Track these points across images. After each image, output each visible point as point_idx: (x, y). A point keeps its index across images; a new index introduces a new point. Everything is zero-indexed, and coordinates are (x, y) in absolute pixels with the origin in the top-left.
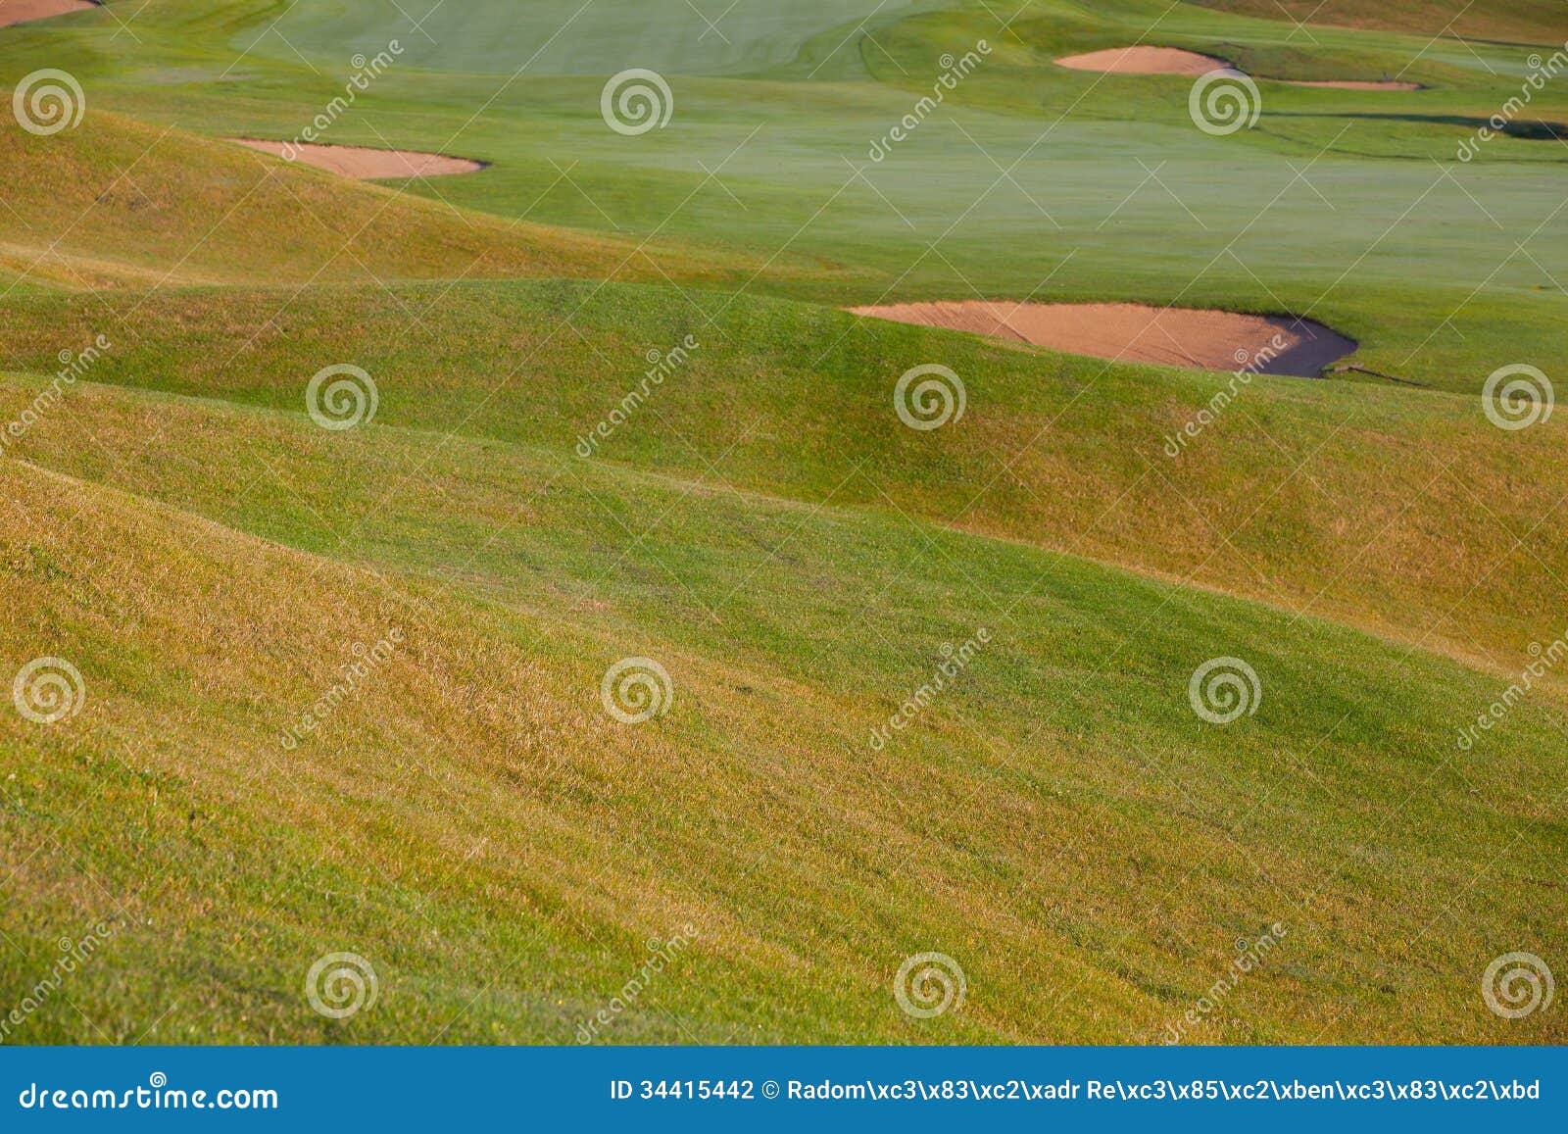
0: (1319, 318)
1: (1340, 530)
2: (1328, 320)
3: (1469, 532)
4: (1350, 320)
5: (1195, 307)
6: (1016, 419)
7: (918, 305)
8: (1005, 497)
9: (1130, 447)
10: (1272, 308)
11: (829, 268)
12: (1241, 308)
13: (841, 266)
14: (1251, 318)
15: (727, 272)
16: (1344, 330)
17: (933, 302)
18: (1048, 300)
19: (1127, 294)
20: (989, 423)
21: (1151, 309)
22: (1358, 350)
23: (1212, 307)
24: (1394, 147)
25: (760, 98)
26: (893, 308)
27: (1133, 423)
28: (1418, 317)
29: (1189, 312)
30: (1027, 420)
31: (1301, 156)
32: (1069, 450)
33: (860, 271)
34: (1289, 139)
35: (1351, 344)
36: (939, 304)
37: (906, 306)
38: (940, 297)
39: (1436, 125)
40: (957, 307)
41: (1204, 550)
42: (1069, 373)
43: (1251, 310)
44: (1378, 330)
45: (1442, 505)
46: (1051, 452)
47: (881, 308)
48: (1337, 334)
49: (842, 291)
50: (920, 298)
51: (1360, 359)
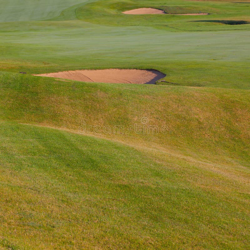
0: (158, 70)
1: (135, 119)
2: (160, 70)
3: (167, 118)
4: (165, 70)
5: (130, 69)
6: (59, 97)
7: (64, 72)
8: (54, 116)
9: (86, 102)
10: (147, 68)
11: (45, 64)
12: (141, 68)
13: (48, 64)
14: (143, 71)
15: (19, 67)
16: (163, 72)
17: (68, 71)
18: (95, 69)
19: (114, 67)
20: (52, 99)
21: (120, 70)
22: (166, 77)
23: (134, 69)
24: (199, 28)
25: (50, 25)
26: (58, 73)
27: (88, 97)
28: (181, 68)
29: (128, 70)
30: (62, 98)
31: (175, 32)
32: (72, 104)
33: (53, 65)
34: (174, 28)
35: (164, 75)
36: (69, 71)
37: (61, 72)
38: (70, 70)
39: (210, 22)
40: (73, 72)
41: (102, 126)
42: (75, 86)
43: (143, 69)
44: (171, 72)
45: (161, 112)
46: (67, 105)
47: (55, 73)
48: (162, 73)
49: (46, 69)
50: (65, 70)
51: (165, 79)
